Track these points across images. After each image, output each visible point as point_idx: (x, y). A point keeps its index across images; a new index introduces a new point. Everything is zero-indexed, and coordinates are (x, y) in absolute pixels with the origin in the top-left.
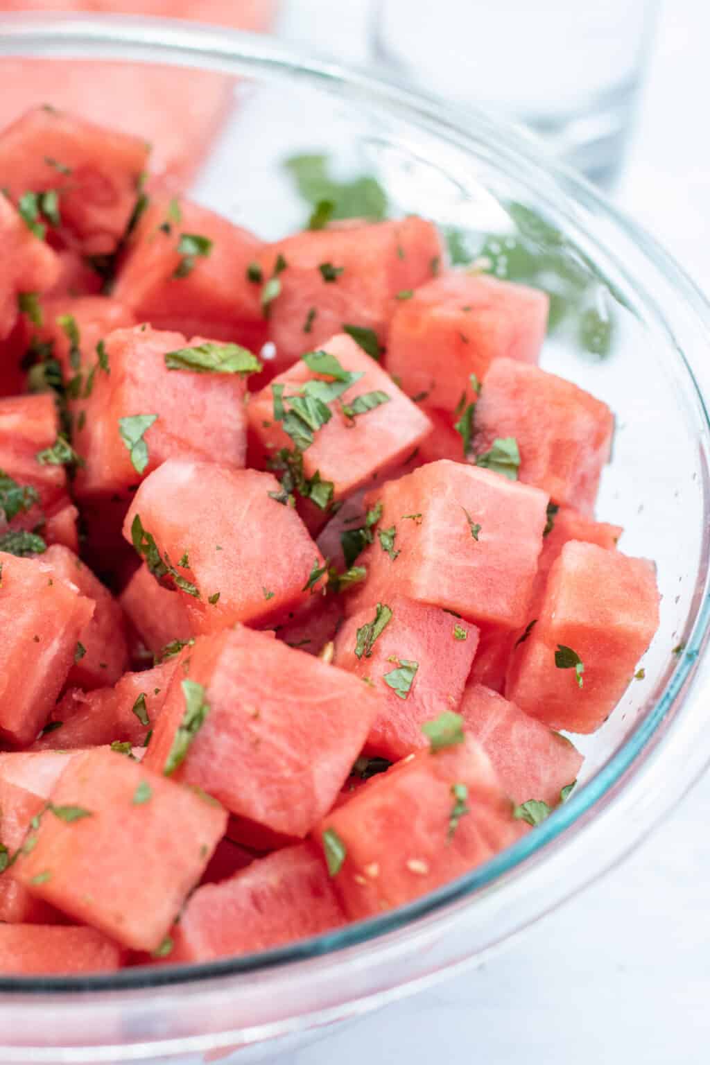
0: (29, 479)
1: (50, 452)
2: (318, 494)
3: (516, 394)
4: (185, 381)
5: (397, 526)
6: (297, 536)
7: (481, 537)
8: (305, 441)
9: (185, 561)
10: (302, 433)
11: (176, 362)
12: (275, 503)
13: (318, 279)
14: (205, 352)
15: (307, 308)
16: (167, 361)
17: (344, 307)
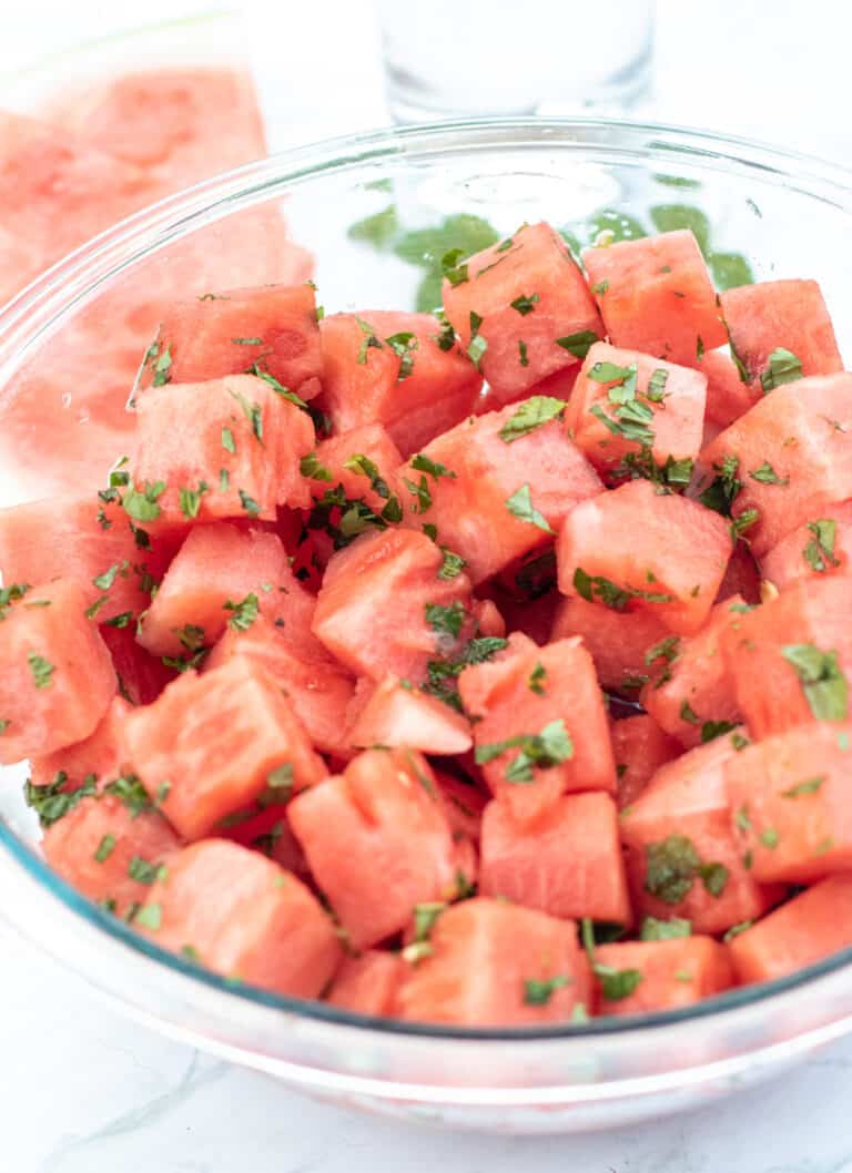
0: (447, 597)
1: (447, 566)
2: (675, 475)
3: (759, 311)
4: (522, 446)
5: (768, 460)
6: (697, 512)
7: (843, 427)
8: (649, 437)
9: (651, 578)
10: (640, 432)
11: (508, 434)
12: (663, 497)
13: (517, 315)
14: (524, 414)
15: (515, 345)
16: (502, 439)
17: (550, 327)
